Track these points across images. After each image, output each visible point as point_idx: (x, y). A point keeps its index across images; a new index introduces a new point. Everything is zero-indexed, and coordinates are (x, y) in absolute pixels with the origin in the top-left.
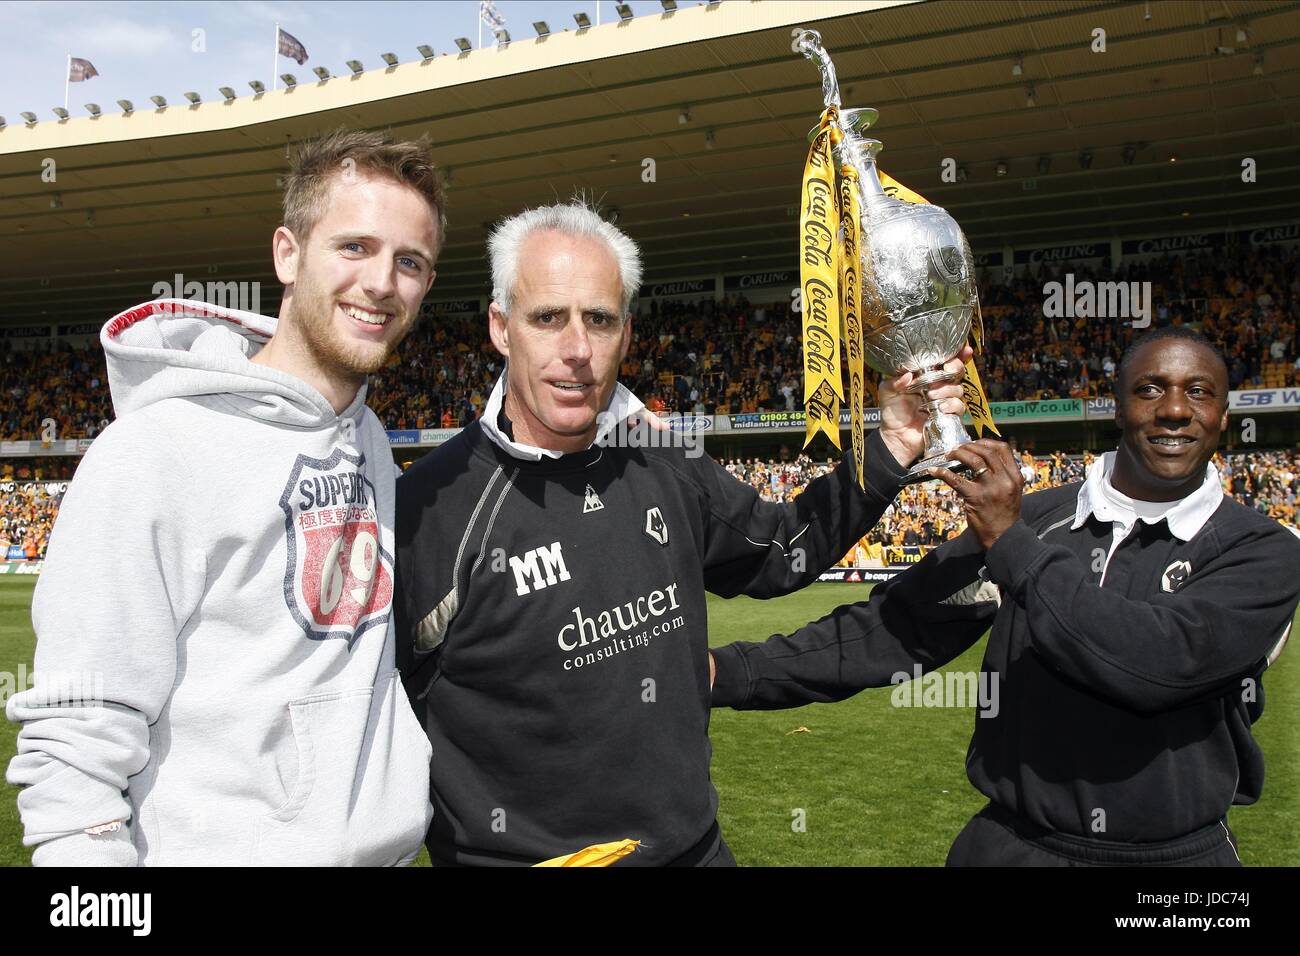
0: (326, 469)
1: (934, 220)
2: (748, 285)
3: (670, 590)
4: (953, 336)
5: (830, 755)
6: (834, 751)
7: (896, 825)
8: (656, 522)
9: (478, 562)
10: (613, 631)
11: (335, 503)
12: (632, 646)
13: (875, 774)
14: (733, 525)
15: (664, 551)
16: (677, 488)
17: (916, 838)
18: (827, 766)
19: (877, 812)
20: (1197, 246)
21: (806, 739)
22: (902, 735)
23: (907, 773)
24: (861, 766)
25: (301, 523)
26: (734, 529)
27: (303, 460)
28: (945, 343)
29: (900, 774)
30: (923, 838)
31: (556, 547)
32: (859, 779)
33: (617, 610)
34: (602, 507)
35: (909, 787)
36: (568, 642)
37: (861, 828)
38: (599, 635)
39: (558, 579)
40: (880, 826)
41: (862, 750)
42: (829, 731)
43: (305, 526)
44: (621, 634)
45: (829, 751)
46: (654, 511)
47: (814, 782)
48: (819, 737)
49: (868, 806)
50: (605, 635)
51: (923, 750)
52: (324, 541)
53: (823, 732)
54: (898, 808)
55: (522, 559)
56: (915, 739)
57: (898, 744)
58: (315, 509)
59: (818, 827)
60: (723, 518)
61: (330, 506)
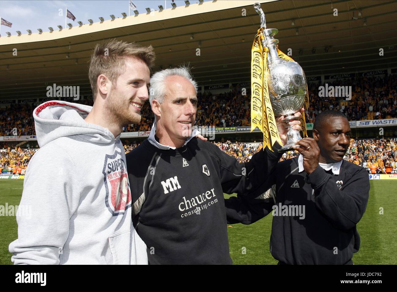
0: (114, 158)
1: (293, 66)
2: (212, 88)
3: (212, 190)
4: (297, 105)
5: (239, 234)
6: (240, 233)
7: (260, 257)
8: (205, 169)
9: (151, 183)
10: (196, 204)
11: (117, 170)
12: (203, 209)
13: (253, 241)
14: (229, 170)
15: (209, 178)
16: (210, 158)
17: (266, 261)
18: (238, 238)
19: (253, 253)
20: (347, 77)
21: (231, 230)
22: (260, 228)
23: (262, 240)
24: (248, 238)
25: (108, 178)
26: (229, 171)
27: (107, 156)
28: (294, 107)
29: (260, 240)
30: (268, 261)
31: (176, 177)
32: (248, 242)
33: (197, 197)
34: (188, 165)
35: (263, 245)
36: (182, 208)
37: (249, 258)
38: (192, 206)
39: (177, 188)
40: (255, 257)
41: (249, 233)
42: (238, 227)
43: (110, 179)
44: (199, 205)
45: (238, 233)
46: (204, 166)
47: (234, 244)
48: (235, 229)
49: (251, 251)
50: (194, 206)
51: (267, 232)
52: (116, 183)
53: (236, 227)
54: (260, 251)
55: (165, 182)
56: (264, 229)
57: (259, 231)
58: (112, 173)
59: (236, 258)
60: (225, 168)
61: (116, 171)
